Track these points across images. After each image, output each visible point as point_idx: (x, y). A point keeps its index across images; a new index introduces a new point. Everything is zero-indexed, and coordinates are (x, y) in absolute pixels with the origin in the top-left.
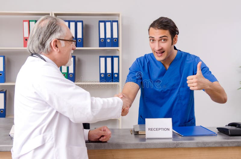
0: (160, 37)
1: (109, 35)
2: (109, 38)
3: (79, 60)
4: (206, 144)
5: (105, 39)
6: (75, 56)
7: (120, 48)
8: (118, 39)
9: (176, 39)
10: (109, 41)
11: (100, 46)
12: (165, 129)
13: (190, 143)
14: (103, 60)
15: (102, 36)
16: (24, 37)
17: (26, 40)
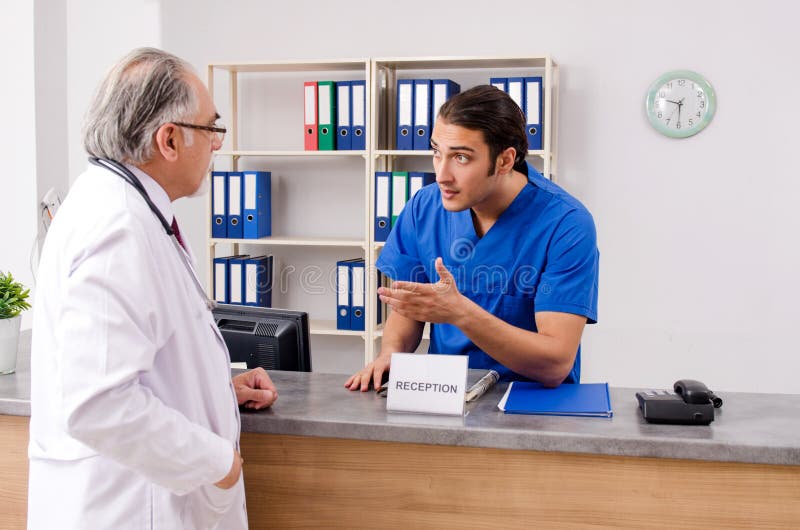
0: (453, 149)
7: (544, 153)
8: (540, 127)
9: (507, 161)
12: (446, 388)
16: (306, 126)
17: (310, 131)
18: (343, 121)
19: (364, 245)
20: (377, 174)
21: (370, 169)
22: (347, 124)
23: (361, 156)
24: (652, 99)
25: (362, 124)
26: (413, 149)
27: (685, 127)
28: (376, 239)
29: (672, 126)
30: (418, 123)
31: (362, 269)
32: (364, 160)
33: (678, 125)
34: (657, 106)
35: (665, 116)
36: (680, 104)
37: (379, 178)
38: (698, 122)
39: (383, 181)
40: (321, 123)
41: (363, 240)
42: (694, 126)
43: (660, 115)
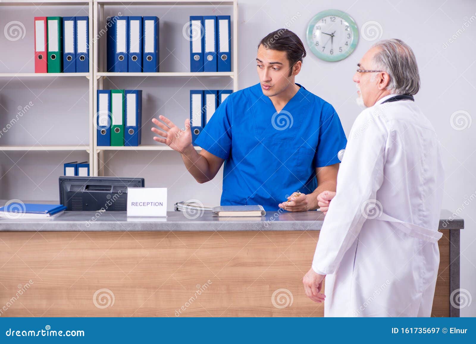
0: (271, 63)
1: (210, 47)
2: (210, 53)
3: (150, 99)
4: (307, 225)
5: (203, 54)
6: (141, 91)
7: (233, 74)
8: (229, 54)
9: (297, 68)
10: (210, 58)
11: (192, 70)
13: (283, 224)
14: (197, 99)
15: (197, 48)
16: (36, 52)
17: (40, 57)
18: (69, 49)
19: (89, 150)
20: (99, 92)
21: (93, 87)
22: (72, 51)
23: (85, 77)
24: (311, 32)
25: (85, 51)
26: (128, 71)
27: (337, 53)
28: (98, 144)
29: (327, 53)
30: (132, 51)
31: (86, 169)
32: (88, 80)
33: (331, 52)
34: (315, 37)
35: (321, 44)
36: (332, 36)
37: (101, 95)
38: (346, 49)
39: (104, 97)
40: (50, 50)
41: (88, 145)
42: (343, 52)
43: (317, 44)
